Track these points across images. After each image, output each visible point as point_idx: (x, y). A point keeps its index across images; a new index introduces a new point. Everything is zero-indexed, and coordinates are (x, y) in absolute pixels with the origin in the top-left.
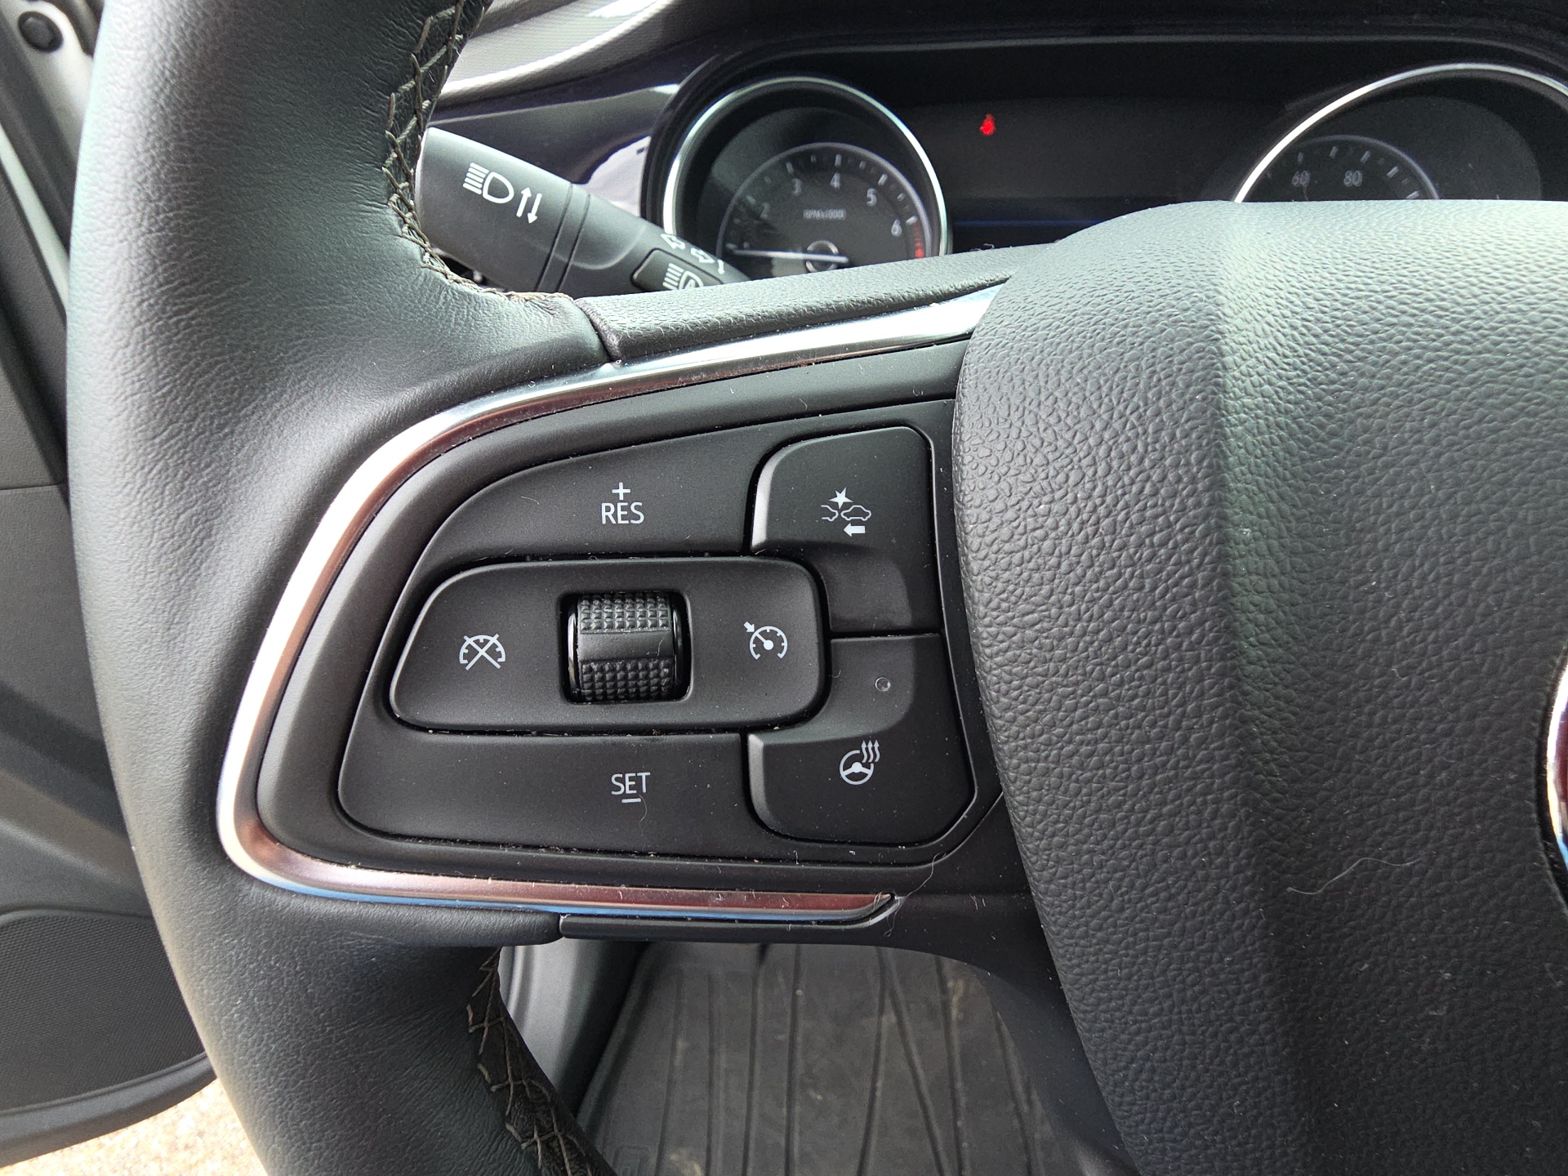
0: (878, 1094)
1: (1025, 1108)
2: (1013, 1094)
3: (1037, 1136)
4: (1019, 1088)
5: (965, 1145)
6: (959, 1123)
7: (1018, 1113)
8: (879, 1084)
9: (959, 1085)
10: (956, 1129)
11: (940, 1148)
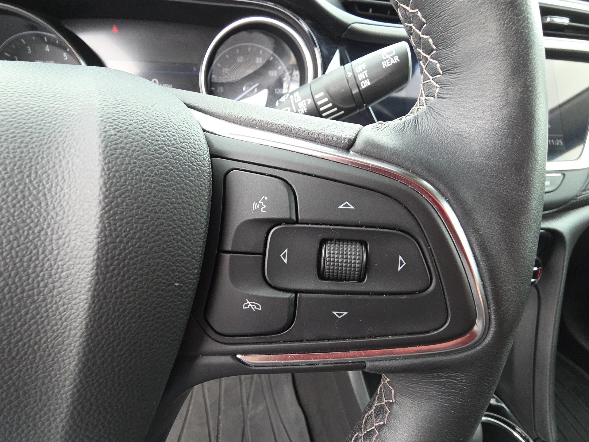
0: (190, 412)
1: (246, 406)
2: (242, 403)
3: (249, 416)
4: (245, 399)
5: (221, 425)
6: (220, 417)
7: (243, 409)
8: (191, 408)
9: (222, 402)
10: (218, 419)
11: (211, 429)
